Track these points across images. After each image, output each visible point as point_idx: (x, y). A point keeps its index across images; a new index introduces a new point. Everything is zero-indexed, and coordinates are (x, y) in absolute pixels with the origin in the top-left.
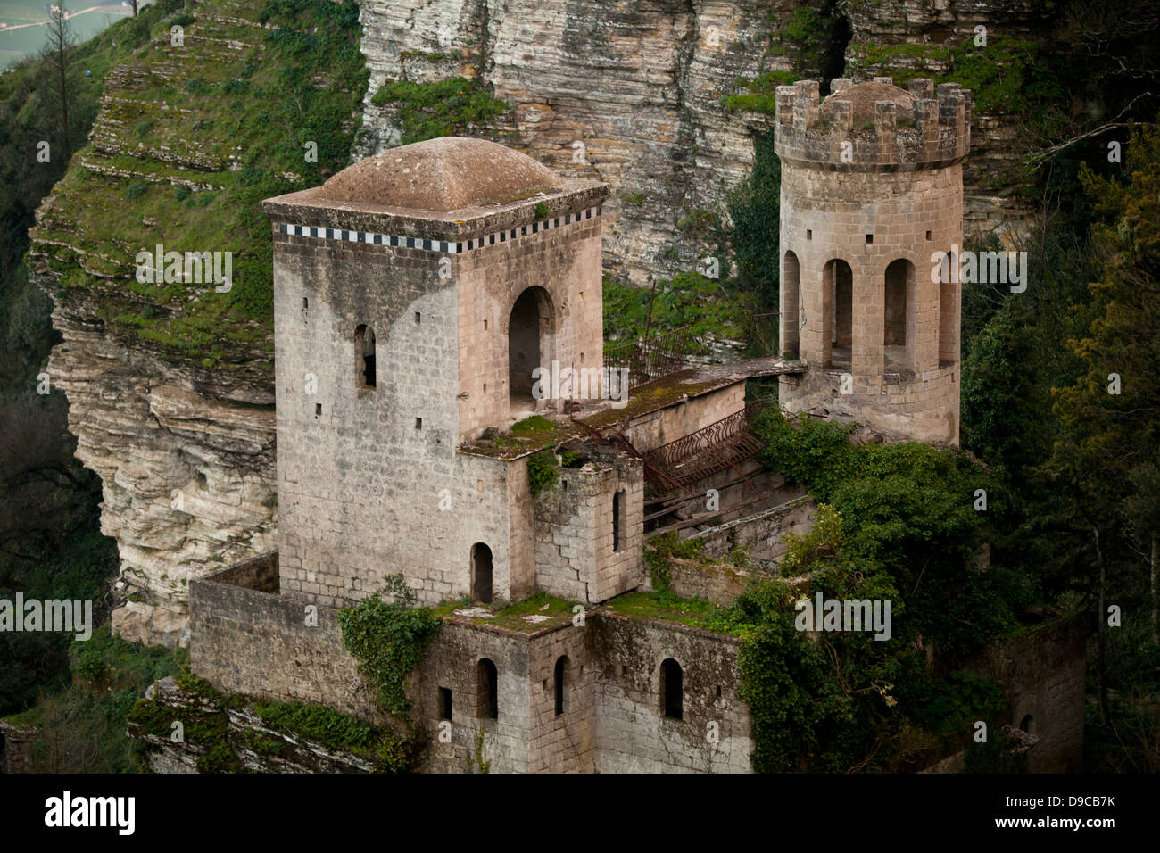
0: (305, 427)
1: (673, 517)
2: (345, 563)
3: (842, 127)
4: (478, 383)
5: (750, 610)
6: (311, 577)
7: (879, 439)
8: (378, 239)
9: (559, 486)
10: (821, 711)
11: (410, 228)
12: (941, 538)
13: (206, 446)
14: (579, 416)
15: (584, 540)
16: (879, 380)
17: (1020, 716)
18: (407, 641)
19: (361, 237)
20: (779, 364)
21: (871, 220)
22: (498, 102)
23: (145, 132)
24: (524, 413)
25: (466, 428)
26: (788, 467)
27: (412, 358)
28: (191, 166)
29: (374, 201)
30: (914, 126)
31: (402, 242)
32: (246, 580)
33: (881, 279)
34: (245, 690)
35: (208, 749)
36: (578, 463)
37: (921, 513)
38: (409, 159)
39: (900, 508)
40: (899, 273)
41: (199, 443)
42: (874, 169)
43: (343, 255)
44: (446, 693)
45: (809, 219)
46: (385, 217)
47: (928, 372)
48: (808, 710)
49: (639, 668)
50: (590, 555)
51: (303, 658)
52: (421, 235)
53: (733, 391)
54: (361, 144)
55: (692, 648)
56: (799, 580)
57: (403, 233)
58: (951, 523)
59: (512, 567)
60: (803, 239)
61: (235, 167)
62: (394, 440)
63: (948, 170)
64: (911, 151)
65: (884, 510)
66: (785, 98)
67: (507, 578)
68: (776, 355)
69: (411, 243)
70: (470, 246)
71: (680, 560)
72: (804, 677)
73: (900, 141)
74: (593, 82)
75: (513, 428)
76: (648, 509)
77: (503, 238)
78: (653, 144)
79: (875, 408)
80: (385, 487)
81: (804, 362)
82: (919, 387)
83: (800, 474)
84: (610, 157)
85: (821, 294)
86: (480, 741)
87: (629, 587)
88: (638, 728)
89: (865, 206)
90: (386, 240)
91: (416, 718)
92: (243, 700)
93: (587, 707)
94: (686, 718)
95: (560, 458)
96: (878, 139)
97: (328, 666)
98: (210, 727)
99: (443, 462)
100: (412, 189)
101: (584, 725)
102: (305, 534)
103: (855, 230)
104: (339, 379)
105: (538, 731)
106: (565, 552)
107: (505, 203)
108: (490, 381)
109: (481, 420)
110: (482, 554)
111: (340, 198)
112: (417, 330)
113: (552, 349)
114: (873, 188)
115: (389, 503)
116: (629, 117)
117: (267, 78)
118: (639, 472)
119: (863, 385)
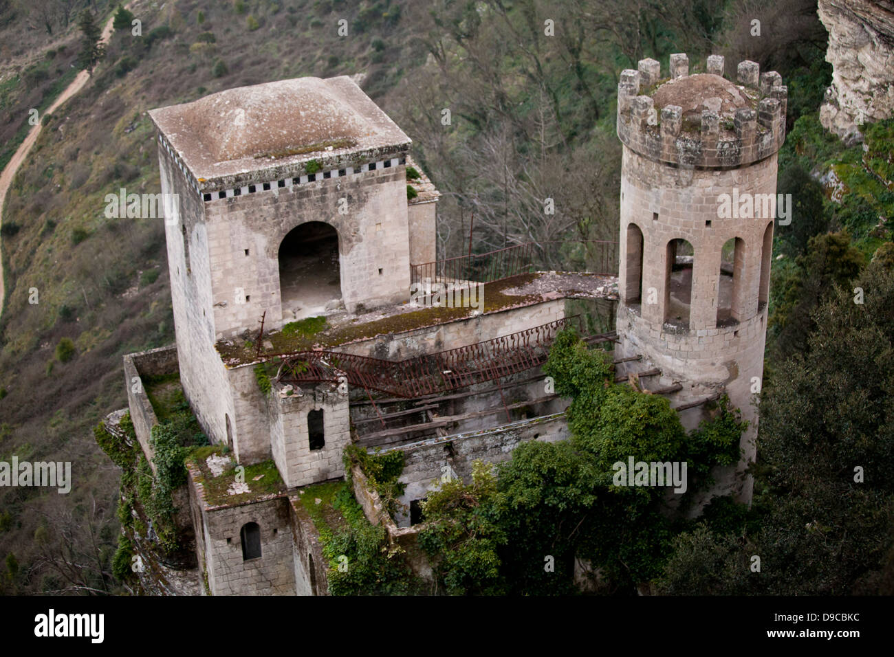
4: (238, 296)
8: (182, 168)
9: (272, 395)
15: (282, 441)
16: (659, 327)
19: (178, 163)
21: (657, 202)
25: (227, 327)
27: (199, 265)
31: (189, 178)
33: (663, 251)
42: (660, 162)
43: (175, 170)
47: (704, 330)
49: (303, 549)
50: (284, 453)
53: (548, 306)
56: (407, 531)
63: (734, 172)
64: (689, 155)
69: (191, 181)
73: (679, 144)
75: (285, 326)
77: (267, 188)
79: (655, 348)
81: (619, 293)
82: (695, 340)
87: (331, 477)
89: (654, 190)
90: (185, 172)
93: (282, 557)
96: (661, 139)
101: (280, 568)
103: (647, 205)
109: (244, 322)
112: (198, 245)
114: (660, 176)
118: (341, 397)
119: (647, 328)
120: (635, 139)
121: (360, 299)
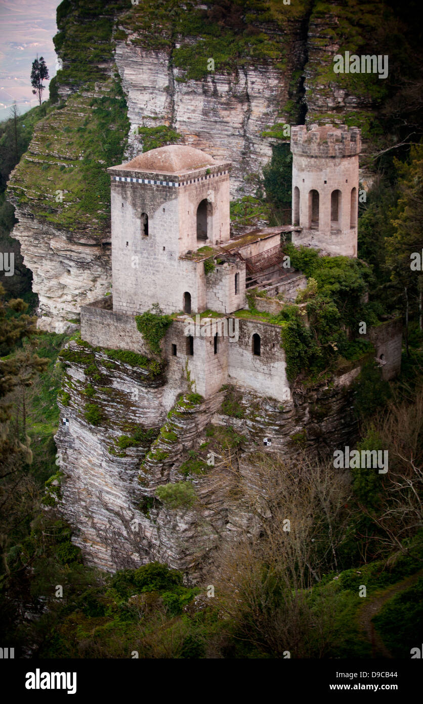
0: (123, 250)
1: (256, 282)
2: (137, 299)
3: (315, 142)
4: (185, 234)
5: (285, 316)
6: (125, 304)
7: (329, 255)
8: (149, 182)
9: (215, 271)
10: (310, 352)
11: (161, 178)
12: (353, 290)
13: (71, 260)
14: (222, 246)
15: (224, 291)
16: (329, 233)
17: (379, 354)
18: (161, 327)
19: (143, 181)
20: (292, 228)
21: (326, 175)
22: (178, 134)
23: (48, 147)
24: (202, 245)
25: (181, 250)
26: (296, 265)
27: (162, 225)
28: (65, 158)
29: (148, 168)
30: (341, 142)
31: (158, 183)
32: (100, 306)
33: (330, 197)
34: (101, 345)
35: (88, 366)
36: (222, 263)
37: (345, 281)
38: (160, 153)
39: (338, 279)
40: (336, 195)
41: (68, 259)
42: (327, 157)
43: (137, 188)
44: (174, 346)
45: (304, 175)
46: (152, 174)
47: (346, 230)
48: (306, 352)
49: (244, 337)
50: (227, 296)
51: (122, 334)
52: (165, 180)
53: (276, 237)
54: (127, 150)
55: (264, 330)
56: (303, 305)
57: (158, 180)
58: (356, 285)
59: (199, 300)
60: (301, 182)
61: (81, 159)
62: (155, 254)
63: (353, 158)
64: (340, 151)
65: (332, 280)
66: (295, 131)
67: (197, 305)
68: (291, 224)
69: (161, 183)
70: (183, 184)
71: (259, 298)
72: (304, 340)
73: (337, 147)
74: (213, 127)
75: (198, 250)
76: (247, 280)
77: (195, 181)
78: (235, 149)
79: (327, 244)
80: (152, 272)
81: (301, 227)
82: (343, 236)
83: (301, 267)
84: (219, 154)
85: (308, 202)
86: (187, 363)
87: (240, 308)
88: (244, 359)
89: (324, 170)
90: (152, 182)
91: (164, 355)
92: (100, 349)
93: (225, 351)
94: (262, 355)
95: (216, 261)
96: (328, 146)
97: (131, 336)
98: (88, 358)
99: (173, 262)
100: (162, 164)
101: (225, 357)
102: (122, 289)
103: (321, 179)
104: (135, 233)
105: (208, 360)
106: (217, 295)
107: (195, 169)
108: (190, 233)
109: (187, 247)
110: (187, 296)
111: (135, 167)
112: (164, 214)
113: (212, 222)
114: (327, 164)
115: (153, 277)
116: (226, 139)
117: (92, 126)
118: (244, 266)
119: (323, 235)
120: (315, 150)
121: (217, 238)
